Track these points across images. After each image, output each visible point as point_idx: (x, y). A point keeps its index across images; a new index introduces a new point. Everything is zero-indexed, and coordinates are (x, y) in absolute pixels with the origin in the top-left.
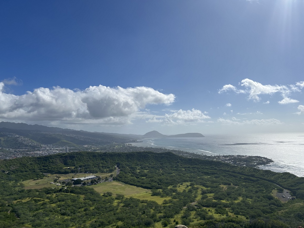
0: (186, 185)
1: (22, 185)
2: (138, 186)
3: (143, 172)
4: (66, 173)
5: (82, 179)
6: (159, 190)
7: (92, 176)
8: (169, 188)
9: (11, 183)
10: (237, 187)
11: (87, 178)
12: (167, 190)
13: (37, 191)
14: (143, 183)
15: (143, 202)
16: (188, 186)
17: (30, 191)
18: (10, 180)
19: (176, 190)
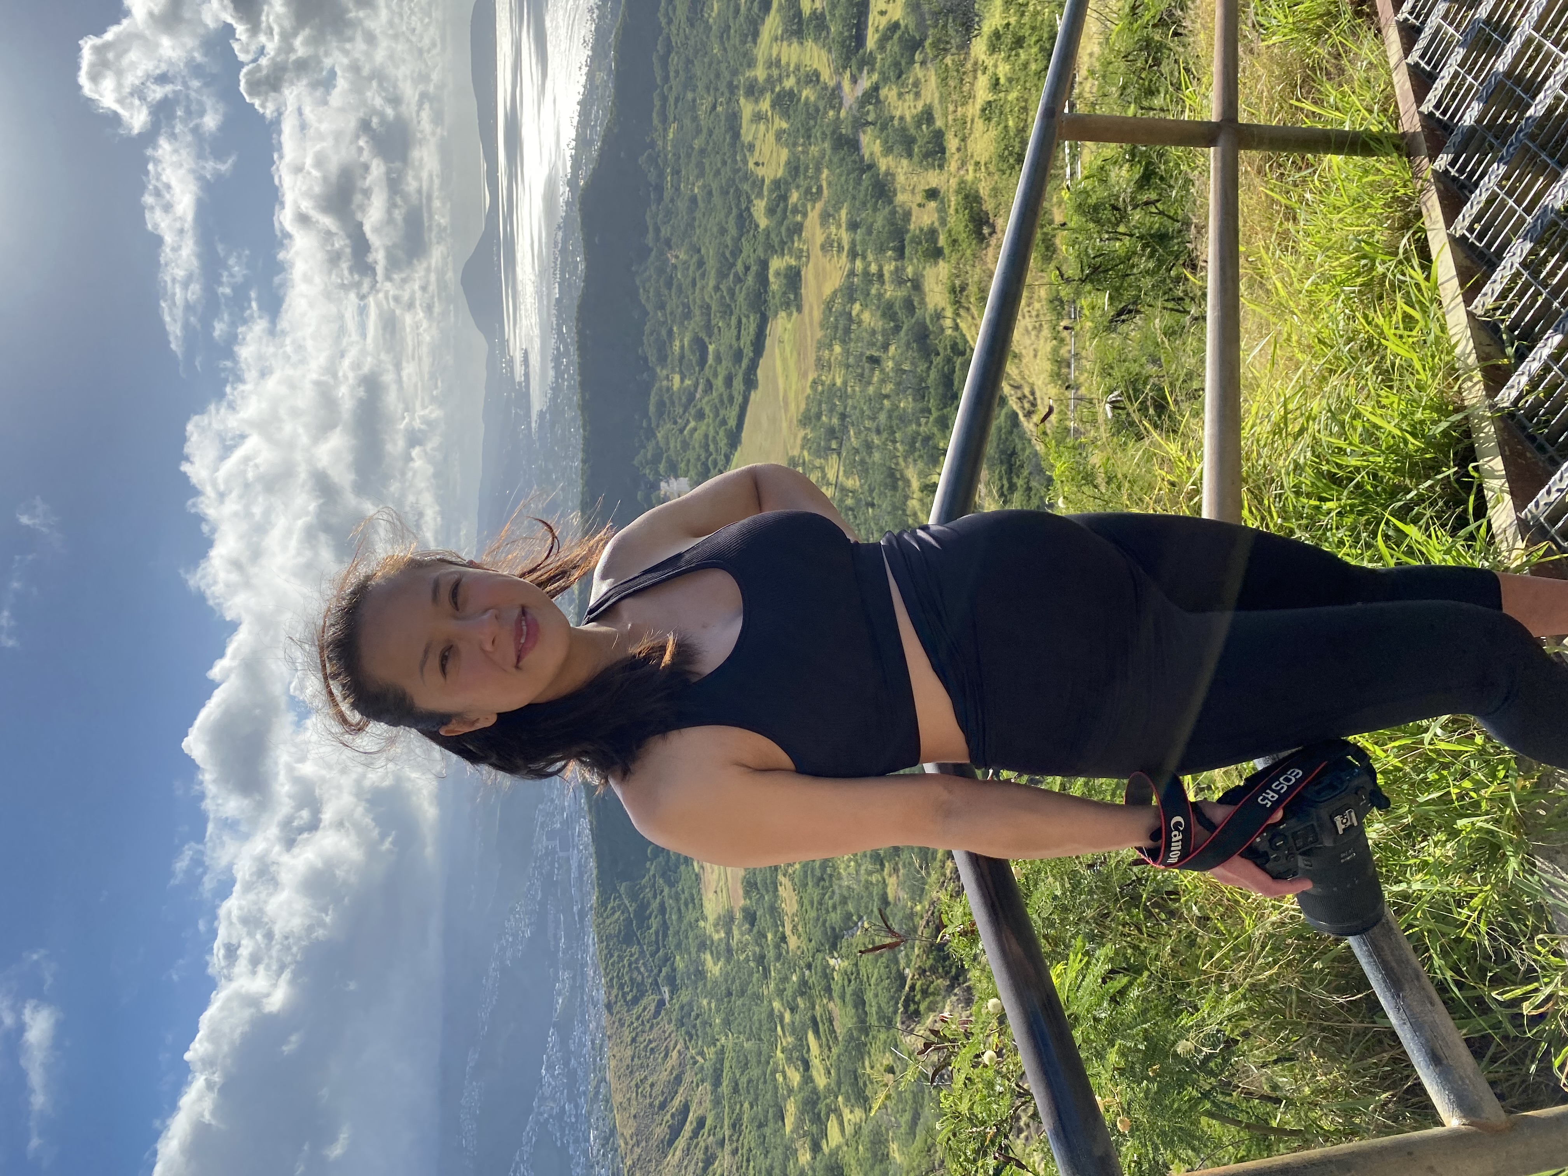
0: (754, 126)
1: (727, 921)
2: (750, 383)
3: (682, 357)
6: (772, 279)
8: (763, 222)
9: (714, 968)
12: (773, 236)
14: (738, 356)
15: (822, 365)
16: (758, 117)
17: (750, 886)
18: (700, 974)
19: (777, 184)
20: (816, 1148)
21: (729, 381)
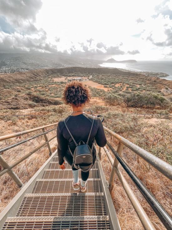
1: (53, 80)
2: (99, 83)
3: (102, 77)
4: (70, 76)
5: (76, 79)
6: (107, 85)
7: (80, 78)
8: (112, 85)
9: (49, 79)
10: (144, 86)
11: (78, 79)
12: (110, 85)
13: (58, 82)
14: (101, 82)
15: (98, 89)
16: (121, 84)
17: (55, 82)
18: (49, 78)
19: (115, 86)
20: (32, 87)
21: (99, 81)
